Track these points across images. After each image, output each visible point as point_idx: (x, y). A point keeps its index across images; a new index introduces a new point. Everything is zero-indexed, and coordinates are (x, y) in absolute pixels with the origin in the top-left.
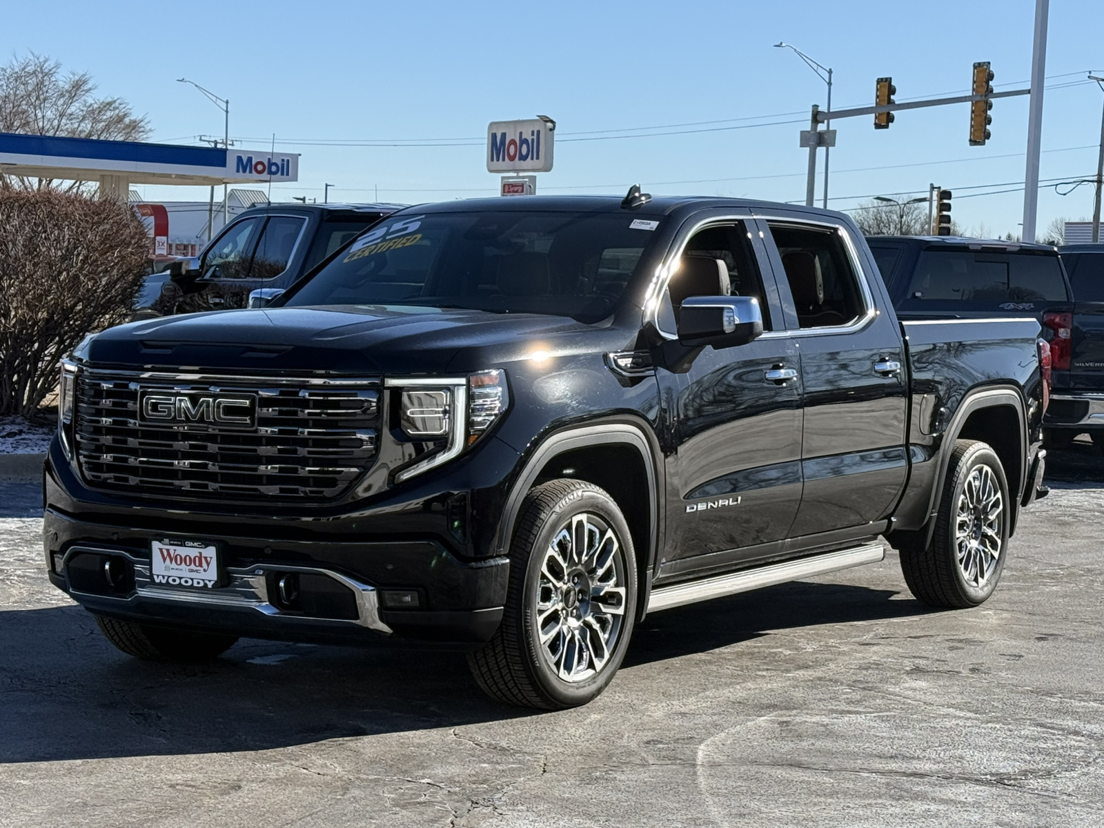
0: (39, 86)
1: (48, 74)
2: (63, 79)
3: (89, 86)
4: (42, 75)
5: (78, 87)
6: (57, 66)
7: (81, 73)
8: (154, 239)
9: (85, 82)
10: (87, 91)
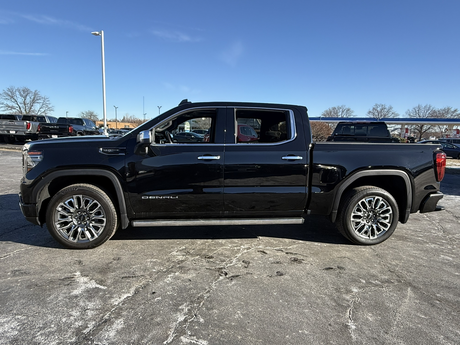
0: (448, 111)
1: (450, 109)
2: (452, 110)
3: (458, 110)
4: (449, 109)
5: (455, 111)
6: (452, 108)
7: (456, 108)
8: (456, 135)
9: (457, 110)
10: (457, 111)
